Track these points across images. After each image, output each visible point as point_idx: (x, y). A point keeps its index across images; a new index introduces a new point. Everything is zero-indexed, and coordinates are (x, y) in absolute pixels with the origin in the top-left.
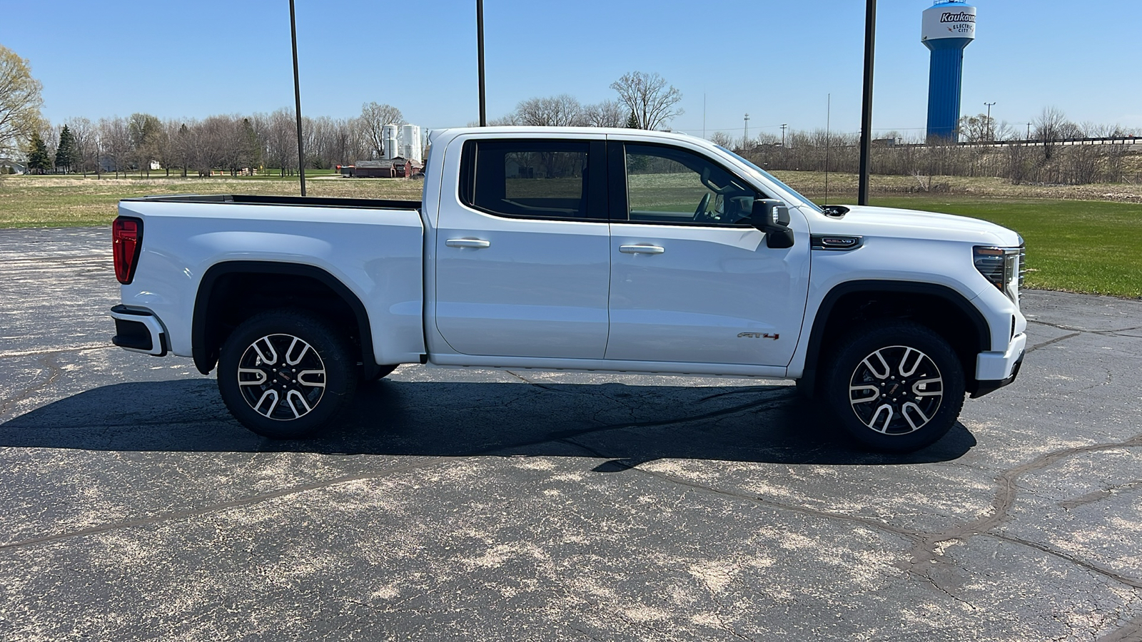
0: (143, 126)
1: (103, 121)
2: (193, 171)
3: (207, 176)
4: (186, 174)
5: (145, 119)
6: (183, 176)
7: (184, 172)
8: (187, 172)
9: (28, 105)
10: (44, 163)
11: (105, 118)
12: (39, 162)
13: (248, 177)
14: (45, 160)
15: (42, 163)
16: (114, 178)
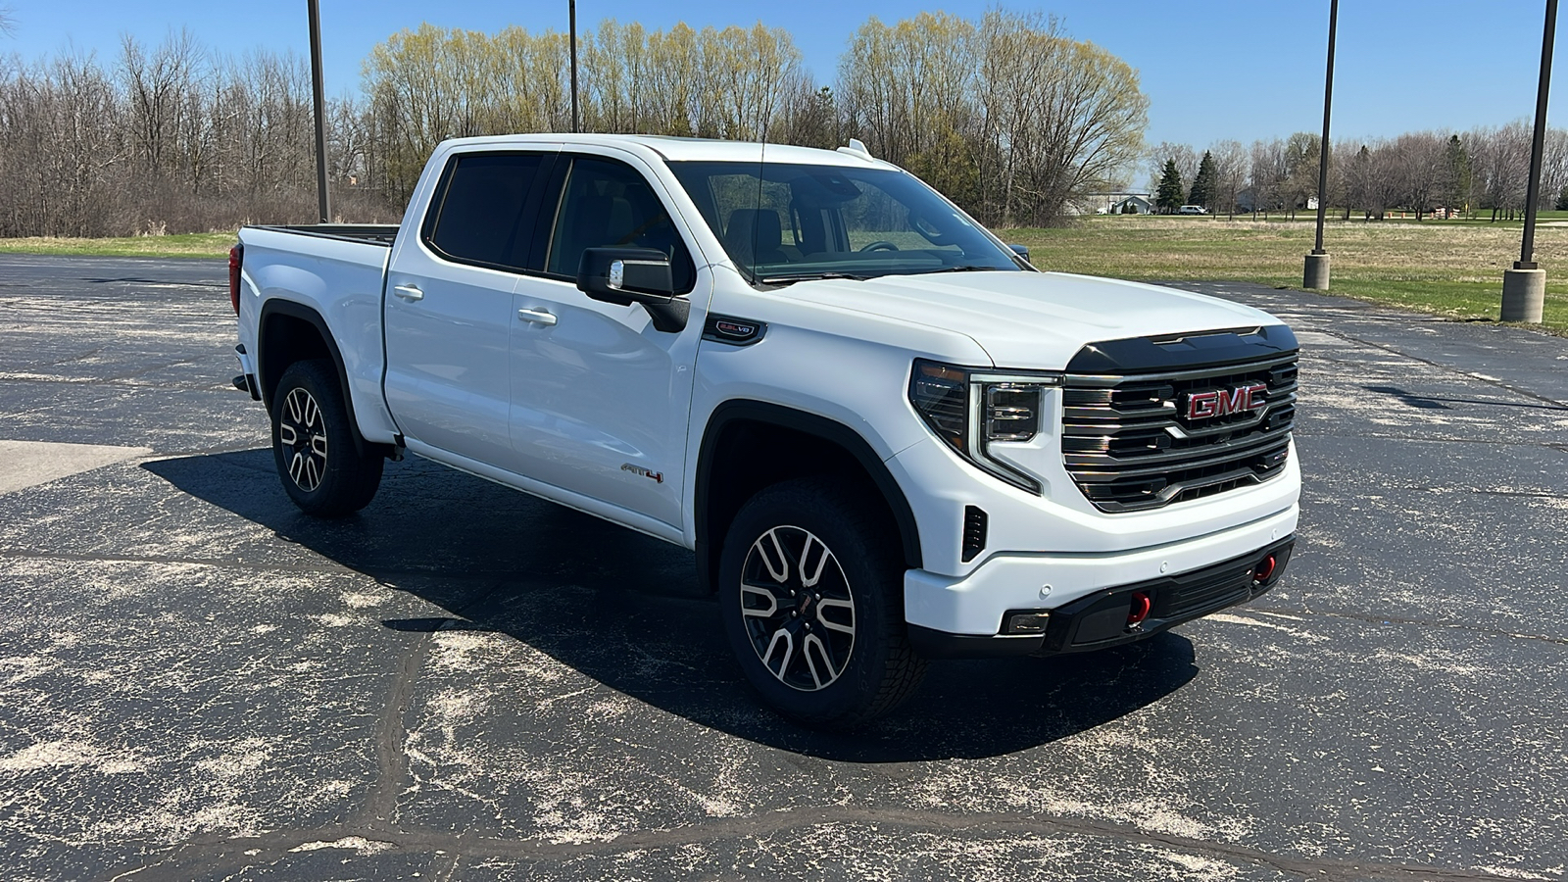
0: (1305, 150)
1: (1258, 144)
2: (1358, 211)
3: (1380, 218)
4: (1348, 216)
5: (1309, 141)
6: (1343, 219)
7: (1346, 212)
8: (1351, 212)
9: (1131, 127)
10: (1176, 200)
11: (1261, 140)
12: (1169, 199)
13: (1440, 221)
14: (1177, 197)
15: (1172, 200)
16: (1249, 220)
